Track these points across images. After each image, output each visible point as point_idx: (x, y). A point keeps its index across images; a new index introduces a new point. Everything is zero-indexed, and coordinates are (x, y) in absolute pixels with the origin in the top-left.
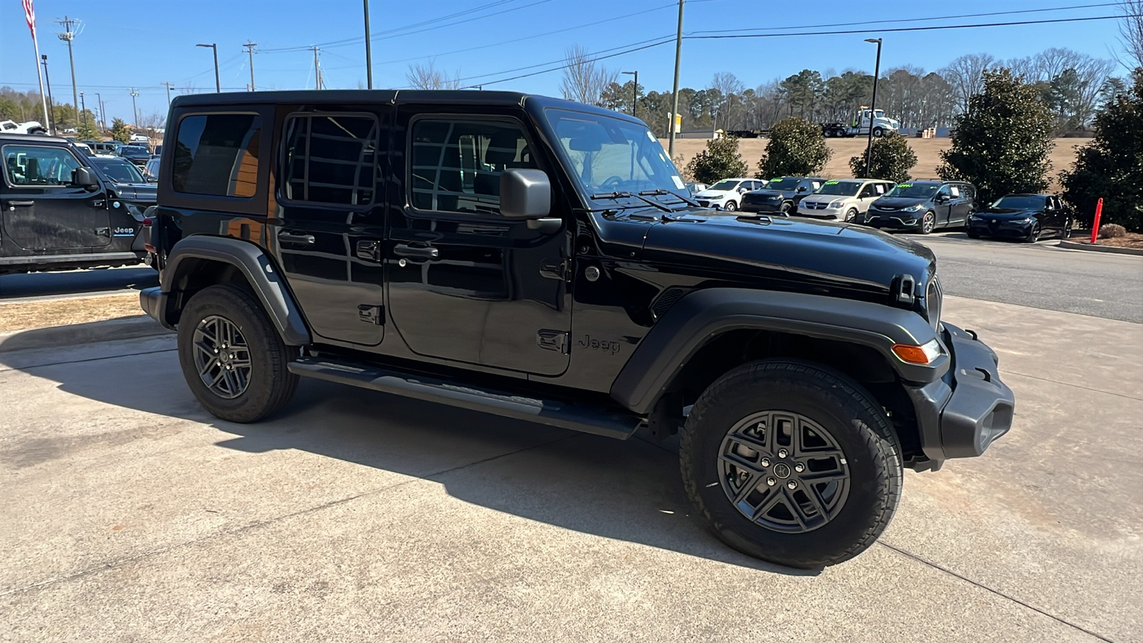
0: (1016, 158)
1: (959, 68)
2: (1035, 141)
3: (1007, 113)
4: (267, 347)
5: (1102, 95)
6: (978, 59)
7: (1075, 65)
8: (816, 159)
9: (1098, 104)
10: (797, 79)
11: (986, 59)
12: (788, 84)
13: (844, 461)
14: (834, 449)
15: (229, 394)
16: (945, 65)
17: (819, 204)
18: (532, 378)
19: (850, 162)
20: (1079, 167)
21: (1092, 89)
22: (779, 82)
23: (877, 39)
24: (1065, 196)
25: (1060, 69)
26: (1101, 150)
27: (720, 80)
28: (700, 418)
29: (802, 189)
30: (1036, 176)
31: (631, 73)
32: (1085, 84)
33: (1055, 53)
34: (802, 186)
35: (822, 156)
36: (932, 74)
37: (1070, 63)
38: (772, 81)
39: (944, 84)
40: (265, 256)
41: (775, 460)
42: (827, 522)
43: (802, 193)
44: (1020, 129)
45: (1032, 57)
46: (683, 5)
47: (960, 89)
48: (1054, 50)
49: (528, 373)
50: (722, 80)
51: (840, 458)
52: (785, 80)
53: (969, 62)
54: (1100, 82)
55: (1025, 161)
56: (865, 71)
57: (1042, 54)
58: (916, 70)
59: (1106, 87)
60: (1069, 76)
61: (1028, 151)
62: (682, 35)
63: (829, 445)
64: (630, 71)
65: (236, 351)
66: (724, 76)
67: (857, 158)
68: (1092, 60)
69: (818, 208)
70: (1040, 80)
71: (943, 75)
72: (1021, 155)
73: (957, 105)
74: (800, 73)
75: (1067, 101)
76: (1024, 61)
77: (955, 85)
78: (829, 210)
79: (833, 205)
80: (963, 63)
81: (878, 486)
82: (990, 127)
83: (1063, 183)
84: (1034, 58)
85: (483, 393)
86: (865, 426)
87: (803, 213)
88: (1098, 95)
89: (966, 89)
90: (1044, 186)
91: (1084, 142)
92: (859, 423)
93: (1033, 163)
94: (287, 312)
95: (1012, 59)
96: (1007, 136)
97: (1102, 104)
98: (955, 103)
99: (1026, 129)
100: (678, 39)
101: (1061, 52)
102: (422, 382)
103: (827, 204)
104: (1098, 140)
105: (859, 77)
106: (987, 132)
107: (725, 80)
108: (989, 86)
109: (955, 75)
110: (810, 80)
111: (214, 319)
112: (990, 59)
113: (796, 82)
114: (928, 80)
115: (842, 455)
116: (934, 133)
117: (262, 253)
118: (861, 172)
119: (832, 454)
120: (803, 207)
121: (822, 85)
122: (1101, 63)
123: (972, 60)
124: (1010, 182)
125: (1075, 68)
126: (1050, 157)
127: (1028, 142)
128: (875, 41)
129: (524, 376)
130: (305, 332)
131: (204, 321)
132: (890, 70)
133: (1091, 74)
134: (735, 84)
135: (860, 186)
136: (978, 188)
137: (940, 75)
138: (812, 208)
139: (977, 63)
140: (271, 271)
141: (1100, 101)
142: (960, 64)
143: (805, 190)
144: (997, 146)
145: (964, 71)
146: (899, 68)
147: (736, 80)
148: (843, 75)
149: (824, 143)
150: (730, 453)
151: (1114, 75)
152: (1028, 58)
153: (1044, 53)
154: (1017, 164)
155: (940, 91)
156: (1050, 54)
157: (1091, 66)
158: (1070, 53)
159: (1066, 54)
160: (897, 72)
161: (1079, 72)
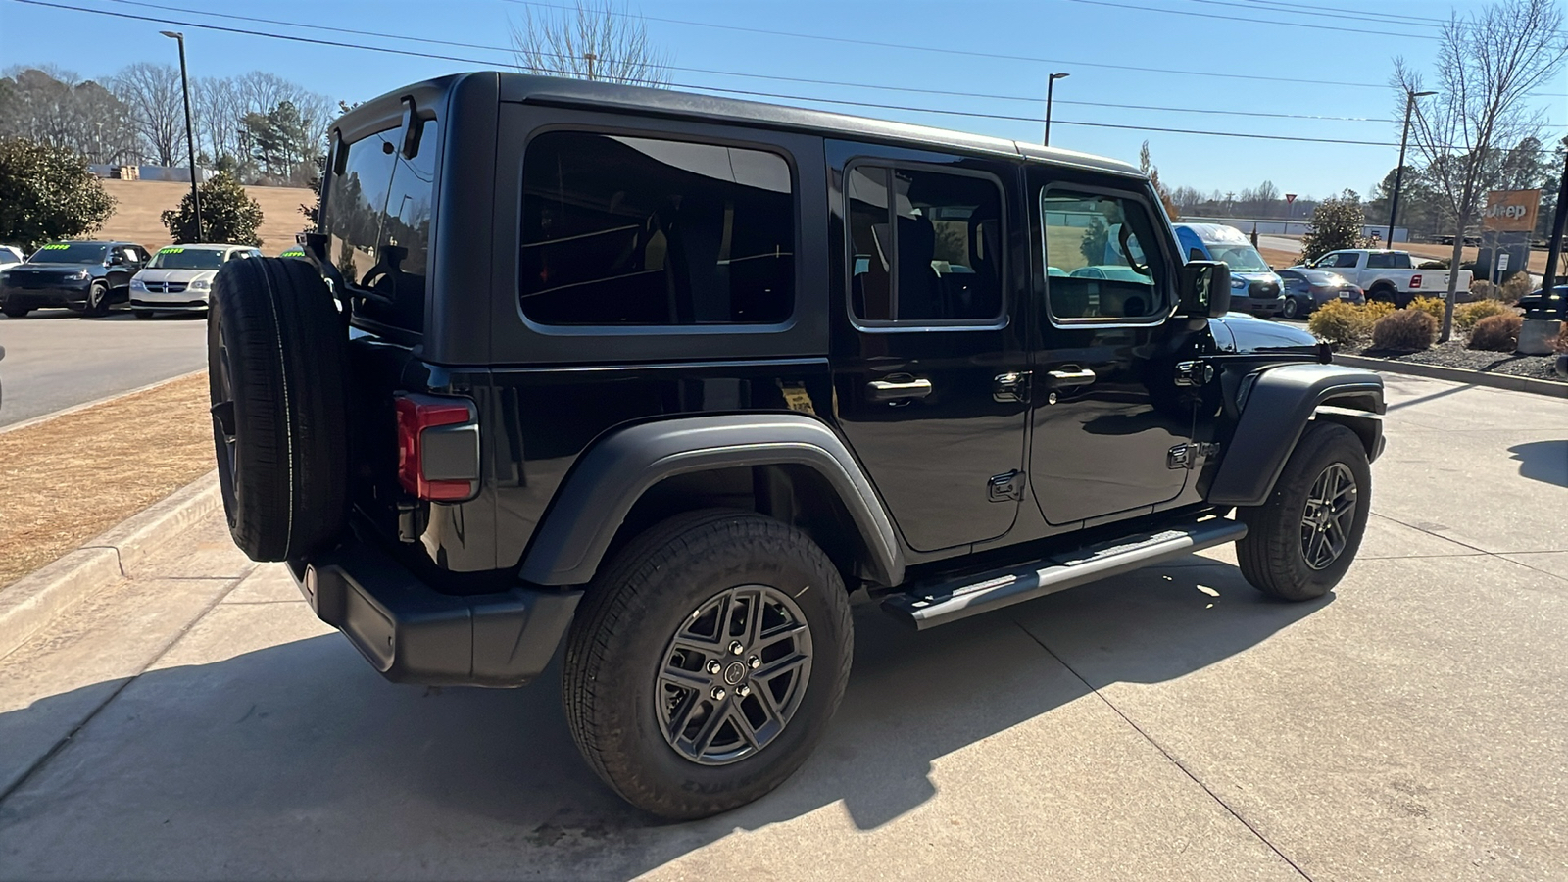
1: (135, 81)
7: (289, 97)
8: (93, 212)
16: (111, 74)
17: (169, 283)
19: (162, 218)
21: (315, 130)
25: (272, 100)
32: (305, 122)
33: (262, 79)
36: (90, 83)
37: (283, 93)
39: (112, 102)
45: (232, 79)
48: (259, 74)
53: (147, 74)
57: (244, 76)
58: (64, 74)
60: (285, 112)
68: (306, 93)
69: (170, 291)
70: (250, 111)
71: (109, 87)
75: (290, 142)
76: (224, 83)
77: (133, 103)
78: (190, 293)
79: (194, 285)
80: (138, 73)
84: (236, 81)
87: (143, 300)
101: (269, 78)
103: (187, 284)
109: (128, 89)
114: (85, 91)
116: (138, 174)
118: (182, 234)
120: (137, 289)
122: (318, 99)
123: (151, 71)
125: (290, 101)
133: (310, 111)
135: (223, 255)
137: (104, 86)
138: (160, 291)
142: (135, 76)
145: (143, 85)
152: (228, 79)
153: (248, 76)
155: (110, 111)
156: (256, 79)
157: (308, 101)
158: (279, 82)
159: (275, 81)
160: (29, 72)
161: (297, 106)
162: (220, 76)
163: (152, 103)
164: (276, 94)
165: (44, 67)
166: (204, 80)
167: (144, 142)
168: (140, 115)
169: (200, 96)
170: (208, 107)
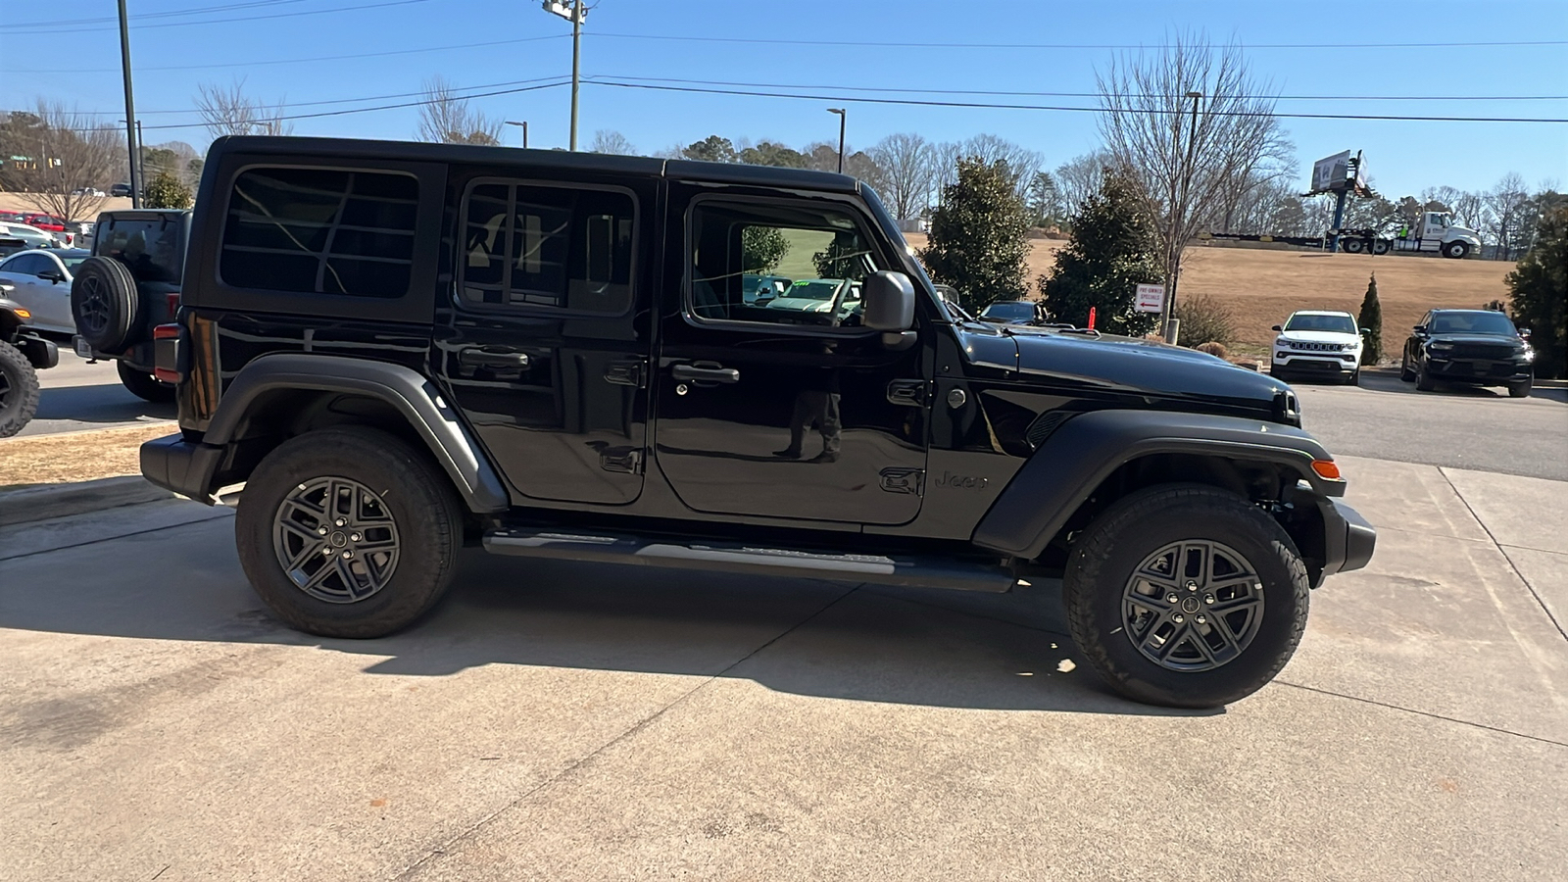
0: (996, 260)
1: (889, 149)
2: (1013, 241)
3: (986, 208)
4: (432, 519)
5: (1033, 190)
6: (908, 140)
7: (1005, 155)
8: (772, 253)
9: (1030, 200)
10: (703, 146)
11: (917, 139)
12: (693, 153)
13: (1259, 586)
14: (1247, 574)
15: (349, 595)
16: (874, 144)
18: (867, 530)
19: (814, 259)
20: (1057, 272)
21: (1022, 184)
22: (681, 149)
23: (840, 109)
24: (1045, 303)
25: (991, 158)
26: (1076, 253)
27: (604, 140)
28: (1106, 556)
29: (765, 291)
30: (1015, 281)
31: (520, 124)
32: (1016, 177)
33: (986, 140)
34: (765, 287)
35: (777, 249)
36: (860, 153)
37: (1001, 152)
38: (673, 147)
39: (873, 166)
40: (430, 384)
41: (1184, 593)
42: (1240, 652)
43: (764, 296)
44: (998, 227)
45: (963, 142)
46: (580, 37)
47: (891, 173)
48: (984, 136)
49: (863, 524)
50: (607, 140)
51: (1253, 583)
52: (688, 147)
53: (899, 143)
54: (1030, 175)
55: (1004, 264)
56: (784, 143)
57: (973, 139)
59: (1036, 182)
60: (1001, 167)
61: (1006, 251)
62: (579, 78)
63: (1241, 570)
64: (516, 122)
65: (363, 530)
66: (609, 135)
67: (822, 254)
68: (1021, 151)
71: (872, 155)
72: (1000, 257)
73: (888, 193)
74: (707, 140)
77: (886, 168)
80: (893, 143)
81: (1295, 607)
82: (968, 224)
83: (1042, 290)
84: (965, 143)
85: (806, 554)
86: (1283, 547)
88: (1029, 190)
89: (897, 175)
90: (1022, 292)
91: (1061, 245)
92: (1277, 544)
93: (1011, 267)
94: (476, 465)
95: (943, 143)
96: (986, 236)
97: (1033, 201)
98: (885, 189)
99: (1005, 227)
100: (574, 83)
101: (992, 140)
102: (714, 547)
104: (1073, 243)
105: (777, 151)
106: (965, 228)
107: (611, 140)
108: (964, 176)
109: (884, 157)
110: (719, 150)
111: (318, 483)
112: (921, 142)
113: (702, 151)
114: (856, 160)
115: (1257, 578)
117: (425, 381)
118: (827, 271)
119: (1245, 580)
121: (735, 157)
122: (1030, 155)
123: (902, 140)
124: (989, 288)
125: (1006, 159)
126: (1027, 260)
127: (1006, 242)
128: (838, 112)
129: (857, 529)
130: (501, 493)
131: (302, 487)
132: (813, 145)
133: (1022, 167)
134: (624, 147)
135: (835, 288)
136: (960, 293)
137: (869, 155)
139: (907, 144)
140: (445, 406)
141: (1032, 197)
142: (890, 144)
143: (768, 292)
144: (976, 246)
145: (894, 153)
146: (824, 144)
147: (625, 142)
148: (759, 147)
149: (779, 234)
150: (1133, 593)
151: (1043, 170)
152: (959, 143)
153: (975, 139)
154: (997, 267)
155: (869, 175)
156: (981, 141)
157: (1021, 158)
158: (1000, 141)
159: (996, 142)
160: (822, 147)
161: (1010, 163)
162: (953, 141)
163: (899, 167)
164: (995, 153)
165: (829, 143)
166: (940, 145)
167: (888, 200)
168: (890, 177)
169: (935, 159)
170: (939, 168)
